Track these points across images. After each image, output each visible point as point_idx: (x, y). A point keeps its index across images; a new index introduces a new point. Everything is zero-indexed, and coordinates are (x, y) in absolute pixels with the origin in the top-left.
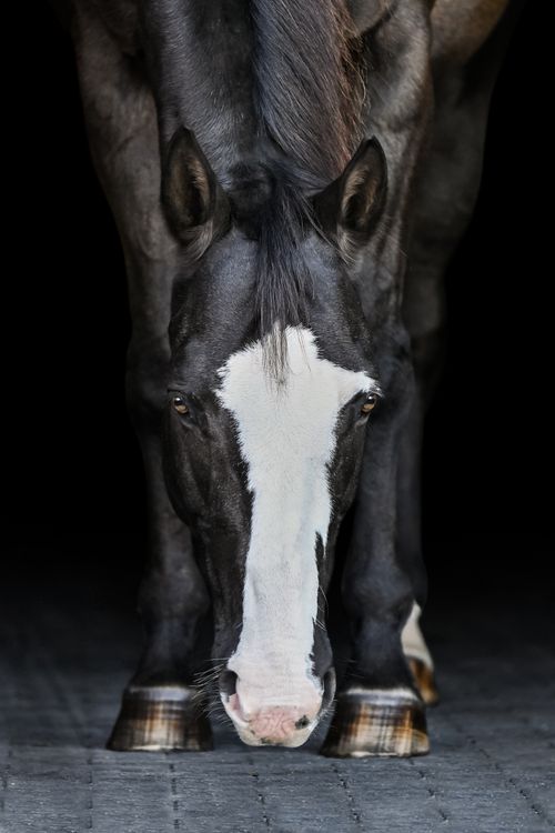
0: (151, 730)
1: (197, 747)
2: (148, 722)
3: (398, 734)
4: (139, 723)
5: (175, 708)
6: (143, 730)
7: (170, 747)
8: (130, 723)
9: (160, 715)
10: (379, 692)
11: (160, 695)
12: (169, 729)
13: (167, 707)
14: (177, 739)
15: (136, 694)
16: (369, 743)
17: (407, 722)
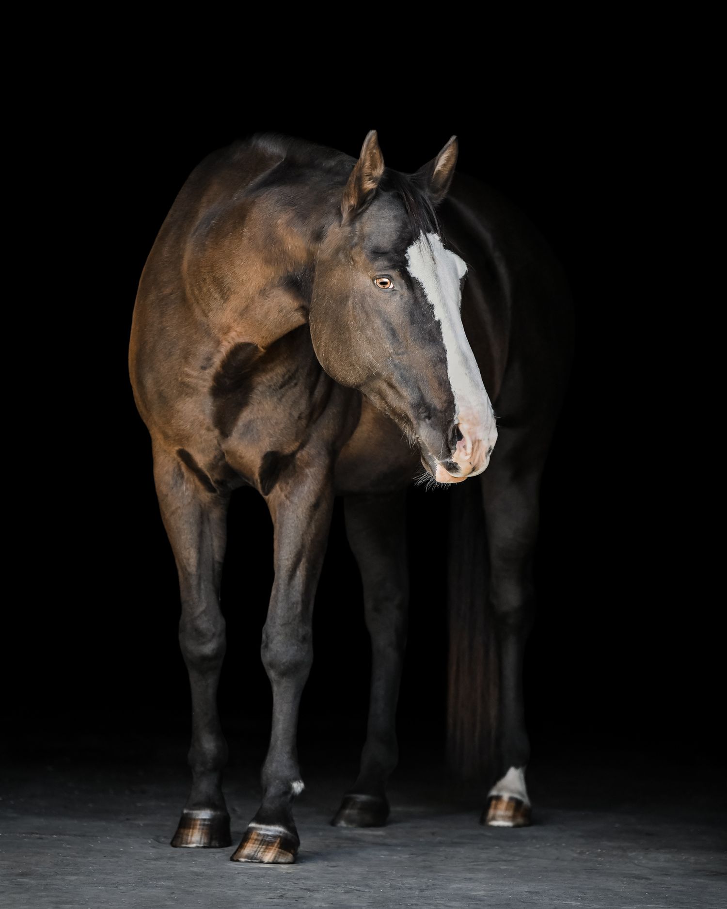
0: (192, 836)
1: (217, 845)
2: (191, 830)
3: (267, 851)
4: (186, 832)
5: (206, 823)
6: (187, 835)
7: (202, 845)
8: (182, 831)
9: (198, 827)
10: (263, 826)
11: (198, 815)
12: (202, 835)
13: (202, 823)
14: (206, 841)
15: (187, 814)
16: (249, 854)
17: (276, 844)
